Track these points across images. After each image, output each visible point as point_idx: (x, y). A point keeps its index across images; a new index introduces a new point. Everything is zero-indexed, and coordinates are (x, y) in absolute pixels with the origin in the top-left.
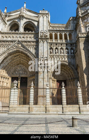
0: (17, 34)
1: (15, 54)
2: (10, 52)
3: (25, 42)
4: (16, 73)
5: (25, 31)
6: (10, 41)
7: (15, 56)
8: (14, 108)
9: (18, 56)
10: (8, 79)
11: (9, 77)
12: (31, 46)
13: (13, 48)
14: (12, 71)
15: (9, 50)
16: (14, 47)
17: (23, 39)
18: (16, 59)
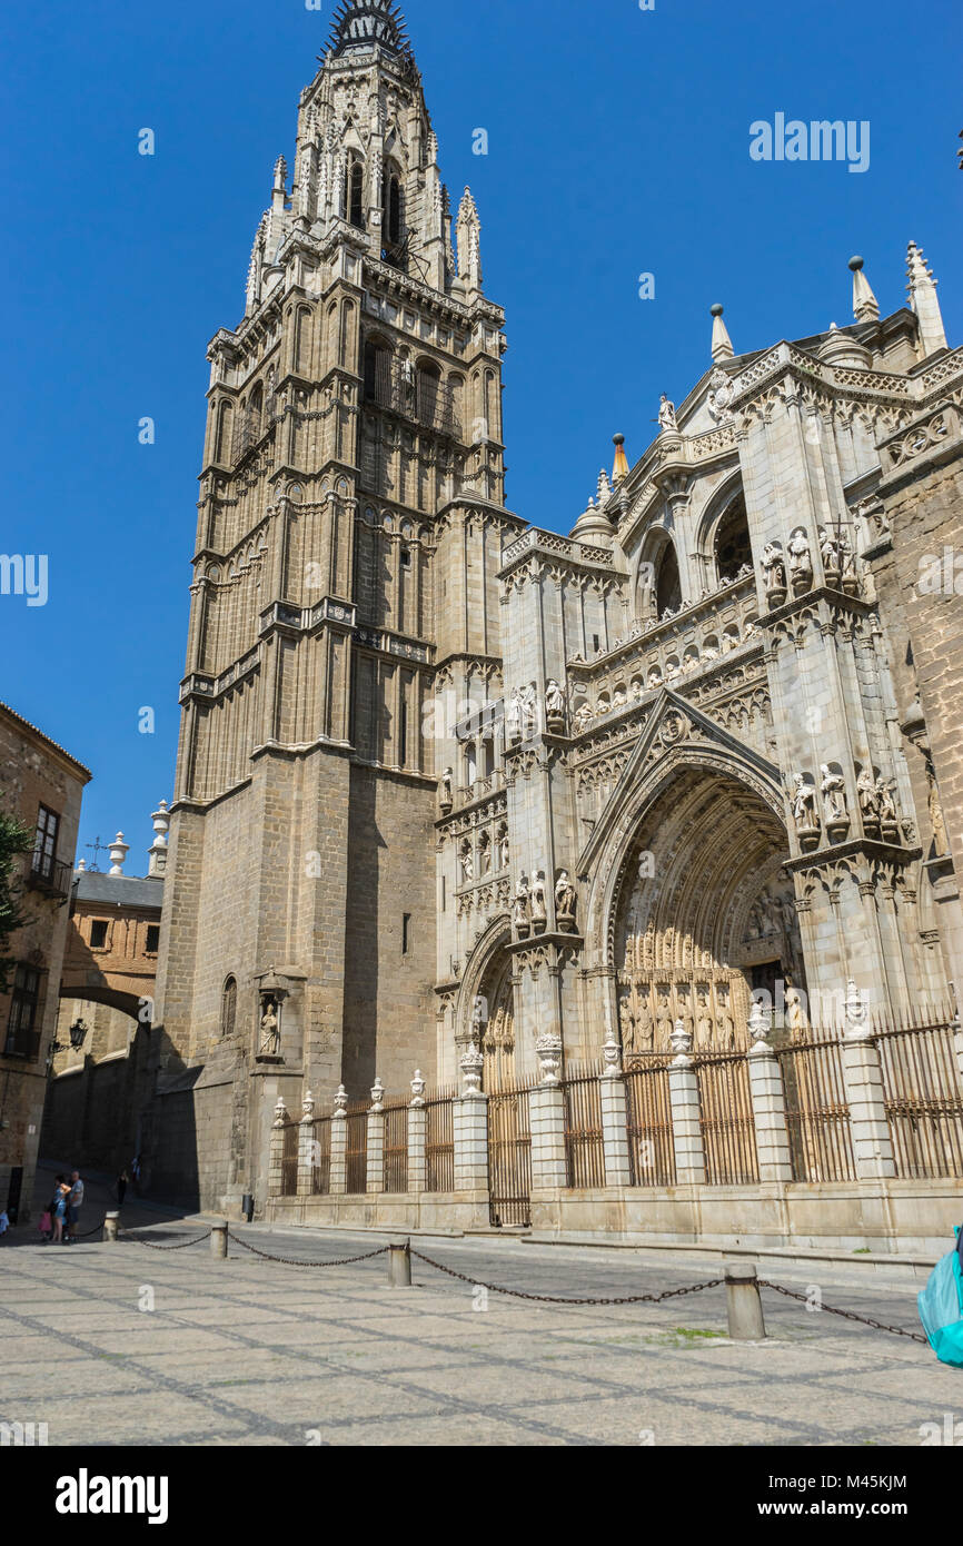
0: (685, 623)
1: (691, 797)
2: (643, 798)
3: (708, 680)
4: (767, 926)
5: (733, 575)
6: (626, 718)
7: (702, 810)
8: (547, 1206)
9: (714, 798)
10: (723, 987)
11: (725, 971)
12: (747, 703)
13: (651, 763)
14: (737, 916)
15: (632, 788)
16: (657, 754)
17: (694, 669)
18: (718, 824)
